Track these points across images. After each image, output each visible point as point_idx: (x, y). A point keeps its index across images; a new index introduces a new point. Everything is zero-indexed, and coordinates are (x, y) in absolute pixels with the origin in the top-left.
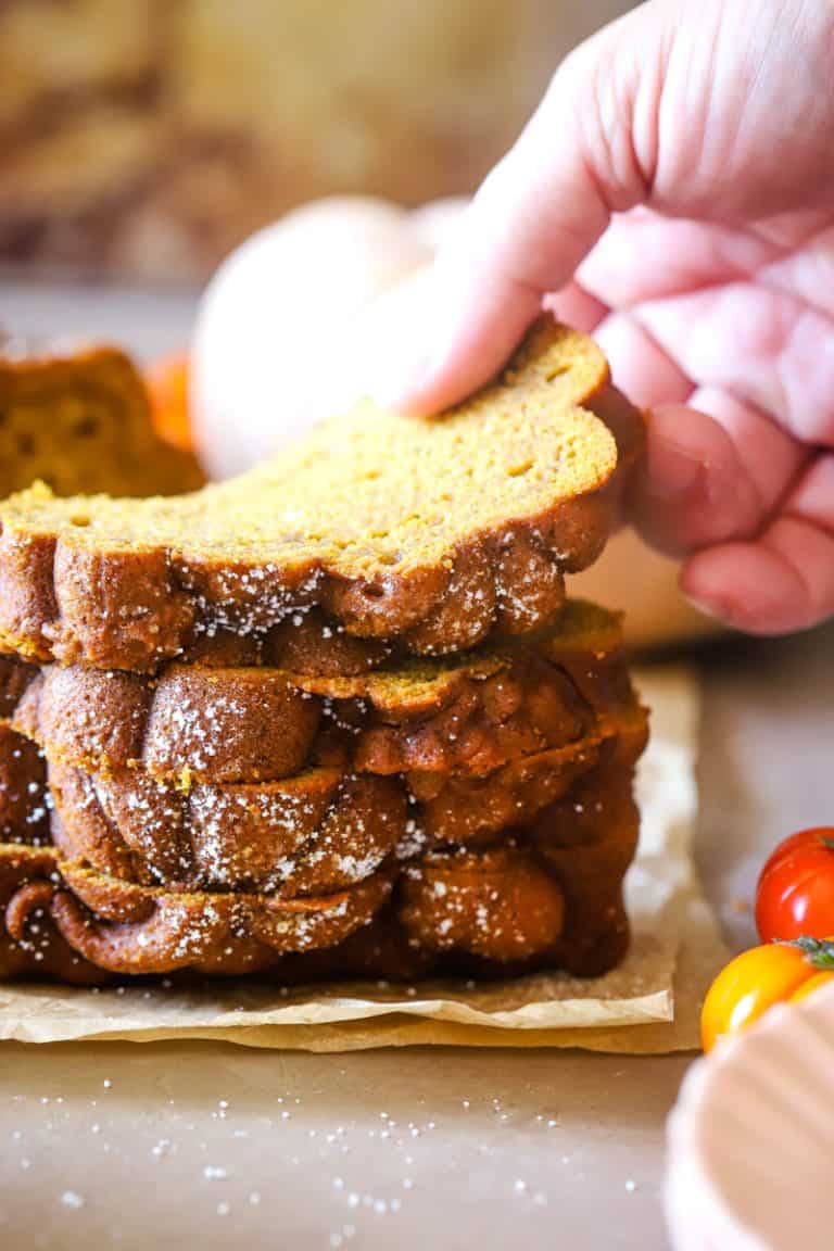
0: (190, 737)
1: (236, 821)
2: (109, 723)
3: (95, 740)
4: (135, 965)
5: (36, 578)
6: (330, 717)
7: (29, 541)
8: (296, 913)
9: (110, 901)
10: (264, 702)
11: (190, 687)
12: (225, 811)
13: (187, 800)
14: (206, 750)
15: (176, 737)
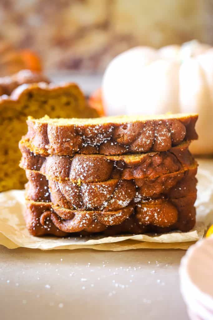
0: (80, 171)
1: (92, 192)
2: (61, 169)
3: (58, 173)
4: (70, 230)
5: (43, 134)
6: (116, 166)
7: (41, 125)
8: (109, 215)
9: (64, 214)
10: (98, 162)
11: (80, 159)
12: (89, 190)
13: (80, 187)
14: (84, 174)
15: (77, 171)
